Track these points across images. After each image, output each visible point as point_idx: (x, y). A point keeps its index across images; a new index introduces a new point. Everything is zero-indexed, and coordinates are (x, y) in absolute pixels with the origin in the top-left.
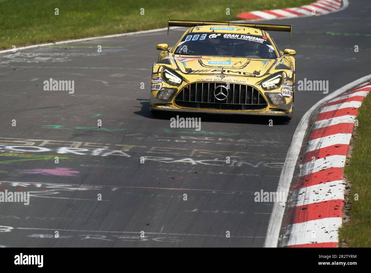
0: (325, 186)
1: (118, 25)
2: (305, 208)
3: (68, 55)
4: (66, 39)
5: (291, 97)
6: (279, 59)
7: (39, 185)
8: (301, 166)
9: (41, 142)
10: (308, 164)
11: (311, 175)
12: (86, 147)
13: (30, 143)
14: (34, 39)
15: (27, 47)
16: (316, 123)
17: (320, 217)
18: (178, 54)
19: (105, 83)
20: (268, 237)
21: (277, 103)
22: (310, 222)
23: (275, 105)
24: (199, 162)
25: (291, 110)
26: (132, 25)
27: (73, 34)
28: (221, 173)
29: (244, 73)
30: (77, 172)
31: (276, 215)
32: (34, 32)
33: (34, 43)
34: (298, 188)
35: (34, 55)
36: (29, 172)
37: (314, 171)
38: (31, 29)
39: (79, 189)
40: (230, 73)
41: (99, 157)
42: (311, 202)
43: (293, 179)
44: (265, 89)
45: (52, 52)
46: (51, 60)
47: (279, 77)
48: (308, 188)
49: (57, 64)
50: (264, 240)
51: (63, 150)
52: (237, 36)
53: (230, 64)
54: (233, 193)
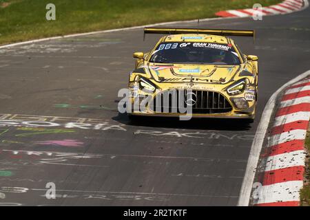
0: (289, 155)
1: (116, 22)
2: (272, 173)
3: (75, 46)
4: (72, 33)
5: (254, 101)
6: (243, 65)
7: (50, 154)
8: (269, 138)
9: (52, 118)
10: (274, 137)
11: (277, 146)
12: (89, 122)
13: (43, 119)
14: (46, 33)
15: (40, 40)
16: (282, 102)
17: (285, 180)
18: (152, 62)
19: (105, 69)
20: (242, 197)
21: (241, 107)
22: (276, 184)
23: (239, 109)
24: (184, 134)
25: (253, 113)
26: (127, 22)
27: (78, 29)
28: (202, 144)
29: (211, 81)
30: (82, 143)
31: (248, 179)
32: (46, 27)
33: (46, 37)
34: (266, 157)
35: (46, 46)
36: (42, 143)
37: (279, 143)
38: (43, 24)
39: (84, 157)
40: (199, 81)
41: (100, 131)
42: (277, 168)
43: (262, 149)
44: (230, 94)
45: (61, 44)
46: (60, 50)
47: (243, 84)
48: (275, 156)
49: (65, 54)
50: (237, 200)
51: (70, 125)
52: (205, 44)
53: (198, 71)
54: (212, 160)
